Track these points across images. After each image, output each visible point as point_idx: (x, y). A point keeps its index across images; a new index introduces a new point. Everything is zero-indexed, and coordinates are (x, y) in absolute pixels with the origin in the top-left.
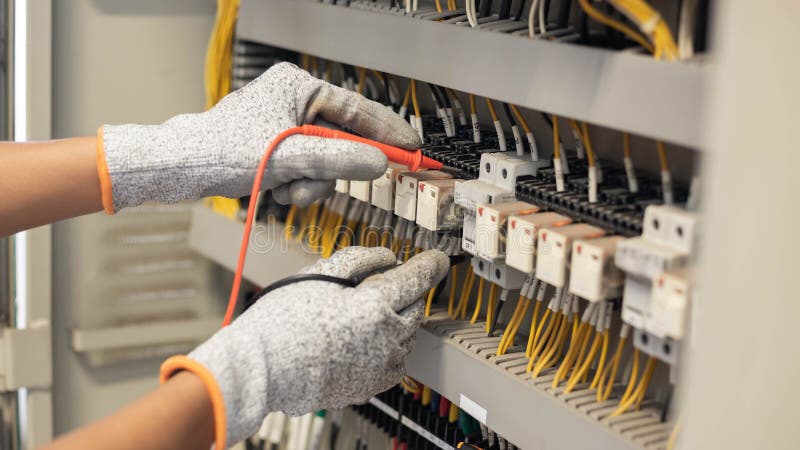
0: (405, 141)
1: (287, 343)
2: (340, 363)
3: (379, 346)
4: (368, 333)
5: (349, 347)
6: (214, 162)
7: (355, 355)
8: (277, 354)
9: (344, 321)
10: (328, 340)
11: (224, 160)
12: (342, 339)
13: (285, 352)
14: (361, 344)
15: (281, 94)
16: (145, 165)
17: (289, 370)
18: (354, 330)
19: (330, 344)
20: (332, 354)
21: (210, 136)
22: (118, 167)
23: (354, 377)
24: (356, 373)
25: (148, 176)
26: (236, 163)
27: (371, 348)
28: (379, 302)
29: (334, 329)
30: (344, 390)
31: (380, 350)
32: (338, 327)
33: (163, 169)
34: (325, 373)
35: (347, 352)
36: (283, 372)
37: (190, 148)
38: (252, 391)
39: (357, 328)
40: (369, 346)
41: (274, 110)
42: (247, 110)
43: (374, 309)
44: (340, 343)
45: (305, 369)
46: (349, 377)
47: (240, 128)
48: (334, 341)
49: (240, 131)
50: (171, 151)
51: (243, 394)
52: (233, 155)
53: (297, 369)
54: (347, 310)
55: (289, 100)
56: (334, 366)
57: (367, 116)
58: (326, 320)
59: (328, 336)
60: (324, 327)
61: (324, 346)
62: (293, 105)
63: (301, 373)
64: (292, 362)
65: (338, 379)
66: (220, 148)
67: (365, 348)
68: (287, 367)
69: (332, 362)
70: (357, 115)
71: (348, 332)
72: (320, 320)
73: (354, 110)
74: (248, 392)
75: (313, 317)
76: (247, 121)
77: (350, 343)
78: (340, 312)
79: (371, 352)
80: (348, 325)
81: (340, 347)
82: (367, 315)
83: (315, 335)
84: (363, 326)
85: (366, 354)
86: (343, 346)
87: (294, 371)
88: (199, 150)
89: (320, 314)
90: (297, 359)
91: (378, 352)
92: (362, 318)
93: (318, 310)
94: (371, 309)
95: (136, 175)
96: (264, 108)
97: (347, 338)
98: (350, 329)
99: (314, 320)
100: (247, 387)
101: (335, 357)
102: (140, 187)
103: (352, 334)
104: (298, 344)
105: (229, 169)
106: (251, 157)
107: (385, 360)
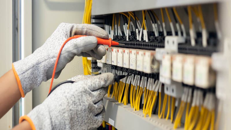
0: (103, 36)
1: (56, 106)
2: (73, 110)
3: (84, 101)
4: (79, 96)
5: (74, 103)
6: (47, 59)
7: (77, 106)
8: (53, 110)
9: (72, 93)
10: (68, 101)
11: (49, 56)
12: (72, 100)
13: (56, 109)
14: (78, 101)
15: (62, 30)
16: (27, 68)
17: (58, 116)
18: (75, 96)
19: (68, 103)
20: (70, 106)
21: (44, 51)
22: (20, 72)
23: (79, 116)
24: (79, 114)
25: (29, 72)
26: (53, 56)
27: (81, 102)
28: (82, 85)
29: (69, 97)
30: (77, 123)
31: (84, 102)
32: (70, 96)
33: (33, 67)
34: (69, 115)
35: (74, 105)
36: (57, 117)
37: (39, 56)
38: (46, 125)
39: (75, 95)
40: (80, 101)
41: (60, 36)
42: (53, 39)
43: (80, 87)
44: (72, 102)
45: (63, 114)
46: (77, 116)
47: (52, 44)
48: (70, 101)
49: (52, 46)
50: (34, 60)
51: (43, 126)
52: (51, 54)
53: (60, 115)
54: (72, 89)
55: (65, 32)
56: (71, 112)
57: (90, 30)
58: (66, 94)
59: (68, 100)
60: (66, 96)
61: (67, 104)
62: (66, 33)
63: (62, 117)
64: (58, 113)
65: (74, 118)
66: (47, 53)
67: (80, 102)
68: (57, 115)
69: (71, 110)
70: (87, 31)
71: (73, 97)
72: (65, 95)
73: (86, 30)
74: (45, 125)
75: (62, 94)
76: (53, 42)
77: (74, 101)
78: (70, 90)
79: (82, 104)
80: (73, 95)
81: (72, 103)
82: (78, 89)
83: (63, 100)
84: (77, 94)
85: (80, 105)
86: (73, 103)
87: (60, 116)
88: (41, 56)
89: (64, 92)
90: (60, 111)
91: (84, 104)
92: (77, 90)
93: (64, 91)
94: (79, 87)
95: (26, 73)
96: (57, 37)
97: (73, 99)
98: (74, 95)
99: (63, 95)
100: (44, 123)
101: (71, 108)
102: (28, 78)
103: (75, 97)
104: (59, 105)
105: (52, 59)
106: (57, 53)
107: (87, 107)
